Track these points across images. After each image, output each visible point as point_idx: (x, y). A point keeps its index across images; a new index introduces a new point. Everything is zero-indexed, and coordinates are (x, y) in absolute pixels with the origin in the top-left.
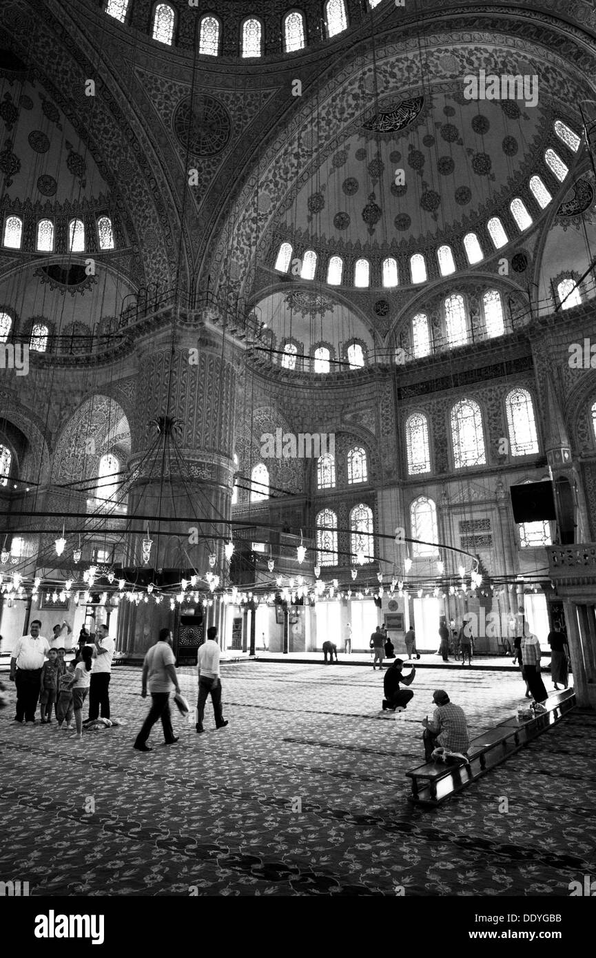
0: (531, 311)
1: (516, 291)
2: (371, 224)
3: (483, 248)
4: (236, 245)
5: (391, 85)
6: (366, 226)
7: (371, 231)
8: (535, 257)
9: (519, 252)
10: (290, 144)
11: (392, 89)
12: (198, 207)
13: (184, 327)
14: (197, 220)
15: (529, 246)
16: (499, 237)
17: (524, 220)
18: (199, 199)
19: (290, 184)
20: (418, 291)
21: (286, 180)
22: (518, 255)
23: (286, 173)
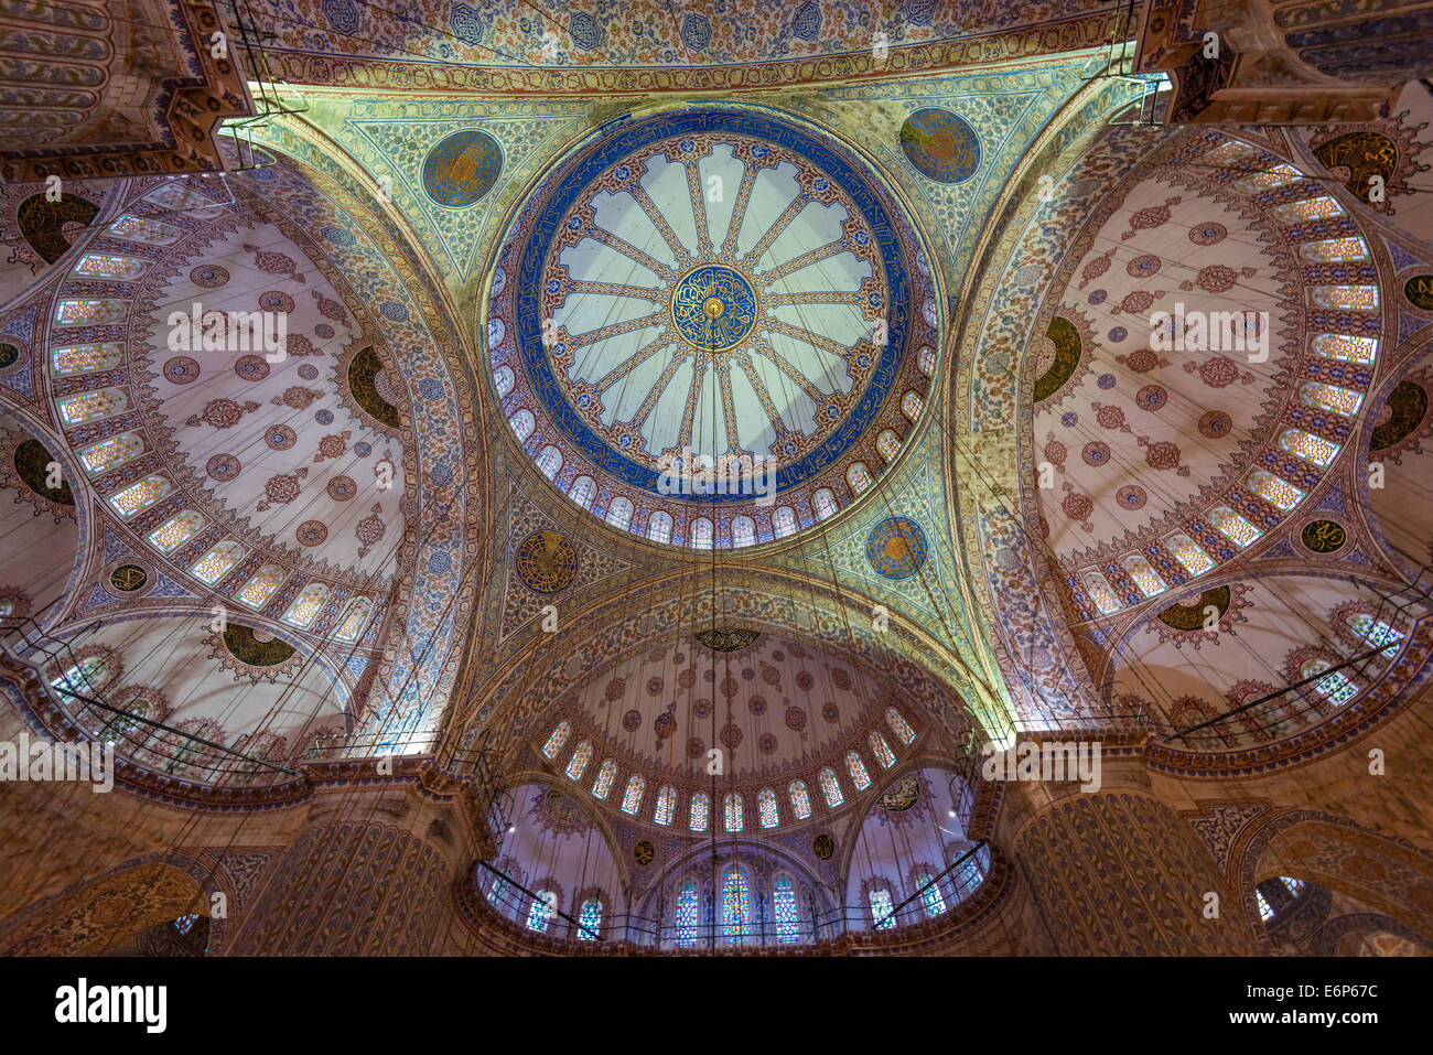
0: (845, 919)
1: (816, 884)
2: (662, 737)
3: (781, 813)
4: (524, 703)
5: (740, 611)
6: (655, 737)
7: (659, 745)
8: (844, 845)
9: (826, 833)
10: (628, 620)
11: (739, 615)
12: (502, 640)
13: (420, 794)
14: (494, 654)
15: (839, 828)
16: (802, 806)
17: (835, 797)
18: (506, 631)
19: (607, 658)
20: (692, 843)
21: (605, 652)
22: (823, 836)
23: (609, 646)
